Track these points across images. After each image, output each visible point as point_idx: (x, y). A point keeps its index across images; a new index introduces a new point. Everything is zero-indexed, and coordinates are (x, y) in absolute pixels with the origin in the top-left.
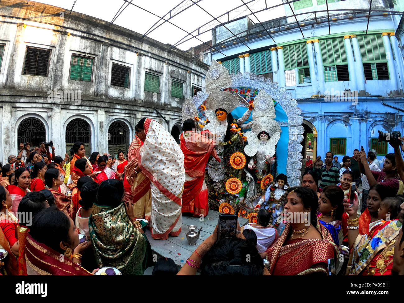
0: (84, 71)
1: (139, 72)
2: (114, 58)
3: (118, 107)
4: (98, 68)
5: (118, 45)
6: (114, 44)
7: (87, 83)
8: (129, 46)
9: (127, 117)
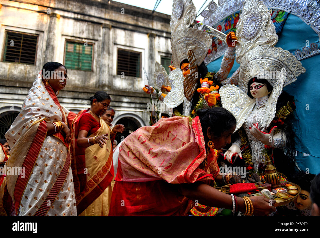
0: (83, 60)
1: (151, 57)
2: (118, 42)
3: (125, 100)
4: (99, 55)
5: (122, 26)
6: (116, 25)
7: (87, 72)
8: (136, 26)
9: (138, 112)
